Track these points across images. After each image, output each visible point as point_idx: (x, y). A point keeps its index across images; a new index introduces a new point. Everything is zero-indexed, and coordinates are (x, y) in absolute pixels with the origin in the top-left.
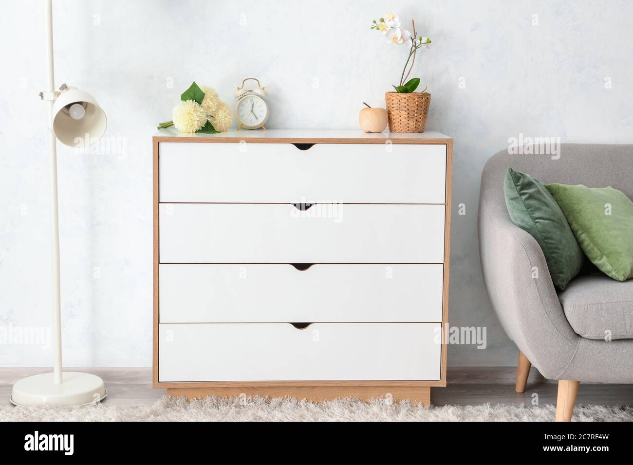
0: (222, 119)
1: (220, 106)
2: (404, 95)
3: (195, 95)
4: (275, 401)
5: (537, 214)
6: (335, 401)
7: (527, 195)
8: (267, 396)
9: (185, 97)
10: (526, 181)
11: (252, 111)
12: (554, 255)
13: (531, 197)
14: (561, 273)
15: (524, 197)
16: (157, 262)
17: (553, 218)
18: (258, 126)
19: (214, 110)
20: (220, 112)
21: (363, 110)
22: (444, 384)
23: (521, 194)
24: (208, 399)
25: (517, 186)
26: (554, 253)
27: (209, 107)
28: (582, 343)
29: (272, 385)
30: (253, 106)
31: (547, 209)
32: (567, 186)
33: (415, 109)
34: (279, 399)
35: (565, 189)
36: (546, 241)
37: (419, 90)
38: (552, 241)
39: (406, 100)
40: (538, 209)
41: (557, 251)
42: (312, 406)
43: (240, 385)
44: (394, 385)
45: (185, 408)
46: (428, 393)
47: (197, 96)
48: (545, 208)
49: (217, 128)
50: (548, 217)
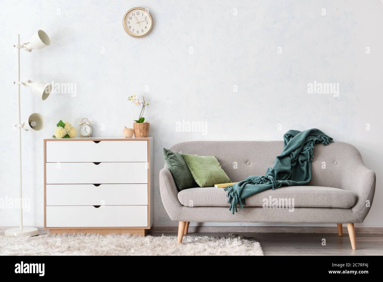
0: (72, 133)
1: (72, 128)
2: (138, 124)
3: (61, 124)
4: (88, 234)
5: (173, 164)
6: (110, 234)
7: (170, 158)
8: (85, 233)
9: (58, 125)
10: (170, 152)
11: (85, 130)
12: (178, 178)
13: (171, 158)
14: (180, 184)
15: (169, 158)
16: (45, 184)
17: (179, 165)
18: (87, 136)
19: (69, 130)
20: (72, 130)
21: (125, 129)
22: (149, 228)
23: (168, 157)
24: (64, 234)
25: (166, 154)
26: (178, 177)
27: (67, 129)
28: (184, 208)
29: (87, 228)
30: (85, 128)
31: (177, 162)
32: (189, 155)
33: (142, 129)
34: (90, 234)
35: (188, 156)
36: (176, 173)
37: (145, 122)
38: (178, 173)
39: (139, 126)
40: (173, 162)
41: (179, 177)
42: (101, 236)
43: (75, 229)
44: (131, 228)
45: (55, 237)
46: (144, 231)
47: (63, 125)
48: (176, 162)
49: (71, 136)
50: (177, 165)
